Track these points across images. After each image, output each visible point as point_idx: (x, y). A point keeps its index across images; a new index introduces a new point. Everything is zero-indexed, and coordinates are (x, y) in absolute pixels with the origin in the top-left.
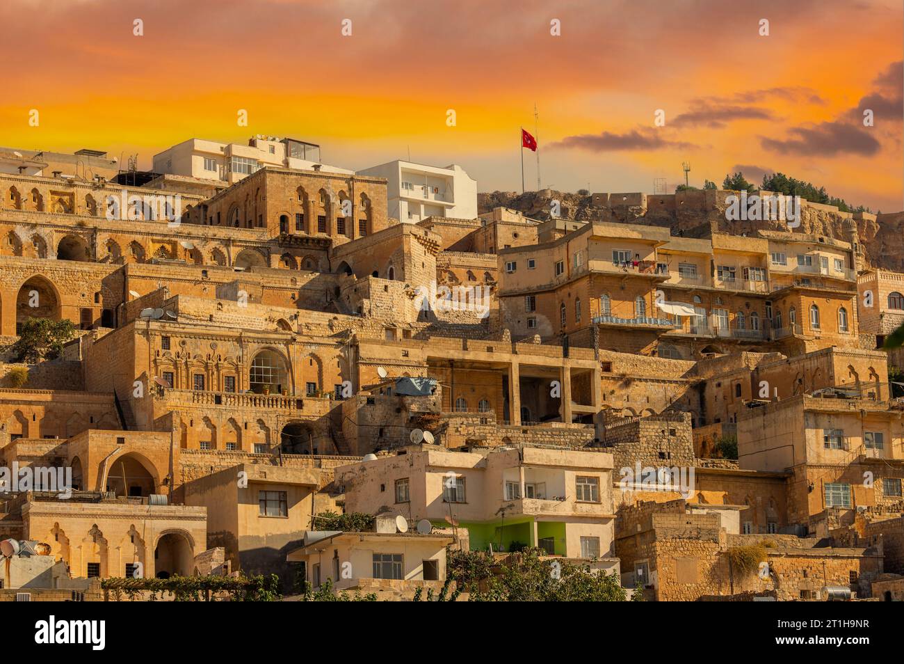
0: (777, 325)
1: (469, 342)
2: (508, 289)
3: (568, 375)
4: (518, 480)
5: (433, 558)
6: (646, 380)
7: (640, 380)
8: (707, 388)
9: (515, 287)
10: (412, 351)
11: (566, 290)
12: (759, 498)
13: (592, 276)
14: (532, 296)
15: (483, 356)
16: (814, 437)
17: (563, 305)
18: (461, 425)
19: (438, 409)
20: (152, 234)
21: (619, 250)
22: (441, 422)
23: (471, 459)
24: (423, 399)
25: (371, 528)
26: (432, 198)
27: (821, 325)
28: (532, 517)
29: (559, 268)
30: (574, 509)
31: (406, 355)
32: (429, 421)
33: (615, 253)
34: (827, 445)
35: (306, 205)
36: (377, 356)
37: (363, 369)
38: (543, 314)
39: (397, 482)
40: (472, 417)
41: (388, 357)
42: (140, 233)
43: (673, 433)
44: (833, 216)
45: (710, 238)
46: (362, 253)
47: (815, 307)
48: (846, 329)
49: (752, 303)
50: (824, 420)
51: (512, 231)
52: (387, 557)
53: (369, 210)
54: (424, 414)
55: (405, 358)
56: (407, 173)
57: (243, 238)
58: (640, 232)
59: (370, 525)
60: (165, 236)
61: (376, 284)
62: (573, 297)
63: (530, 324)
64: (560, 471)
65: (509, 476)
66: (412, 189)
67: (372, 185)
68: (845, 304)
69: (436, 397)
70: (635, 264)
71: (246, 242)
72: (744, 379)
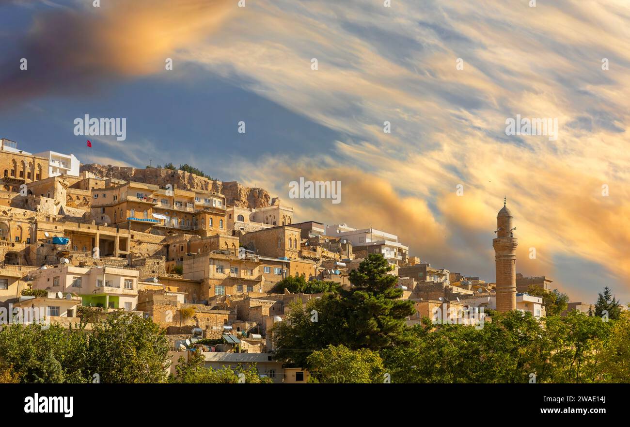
0: (196, 224)
1: (81, 224)
2: (94, 204)
3: (118, 239)
4: (102, 279)
5: (71, 309)
6: (147, 243)
7: (145, 242)
8: (170, 247)
9: (97, 204)
10: (58, 227)
11: (117, 206)
12: (190, 290)
13: (128, 202)
14: (103, 208)
15: (86, 230)
16: (213, 268)
17: (116, 212)
18: (78, 256)
19: (69, 250)
21: (139, 193)
22: (70, 255)
23: (84, 270)
24: (63, 246)
25: (46, 296)
26: (62, 166)
27: (213, 225)
28: (107, 294)
29: (115, 198)
30: (123, 291)
32: (65, 254)
33: (138, 194)
34: (217, 271)
35: (15, 166)
36: (45, 228)
37: (38, 232)
38: (107, 215)
39: (55, 278)
40: (82, 253)
41: (49, 228)
43: (158, 263)
44: (205, 182)
46: (37, 187)
47: (211, 219)
48: (222, 228)
49: (187, 215)
50: (217, 262)
51: (95, 182)
52: (53, 308)
53: (40, 170)
54: (63, 251)
55: (55, 229)
56: (53, 156)
58: (148, 187)
59: (46, 295)
61: (43, 199)
62: (120, 209)
63: (102, 218)
64: (118, 277)
65: (99, 278)
66: (54, 162)
68: (222, 218)
69: (69, 245)
70: (145, 198)
72: (185, 244)
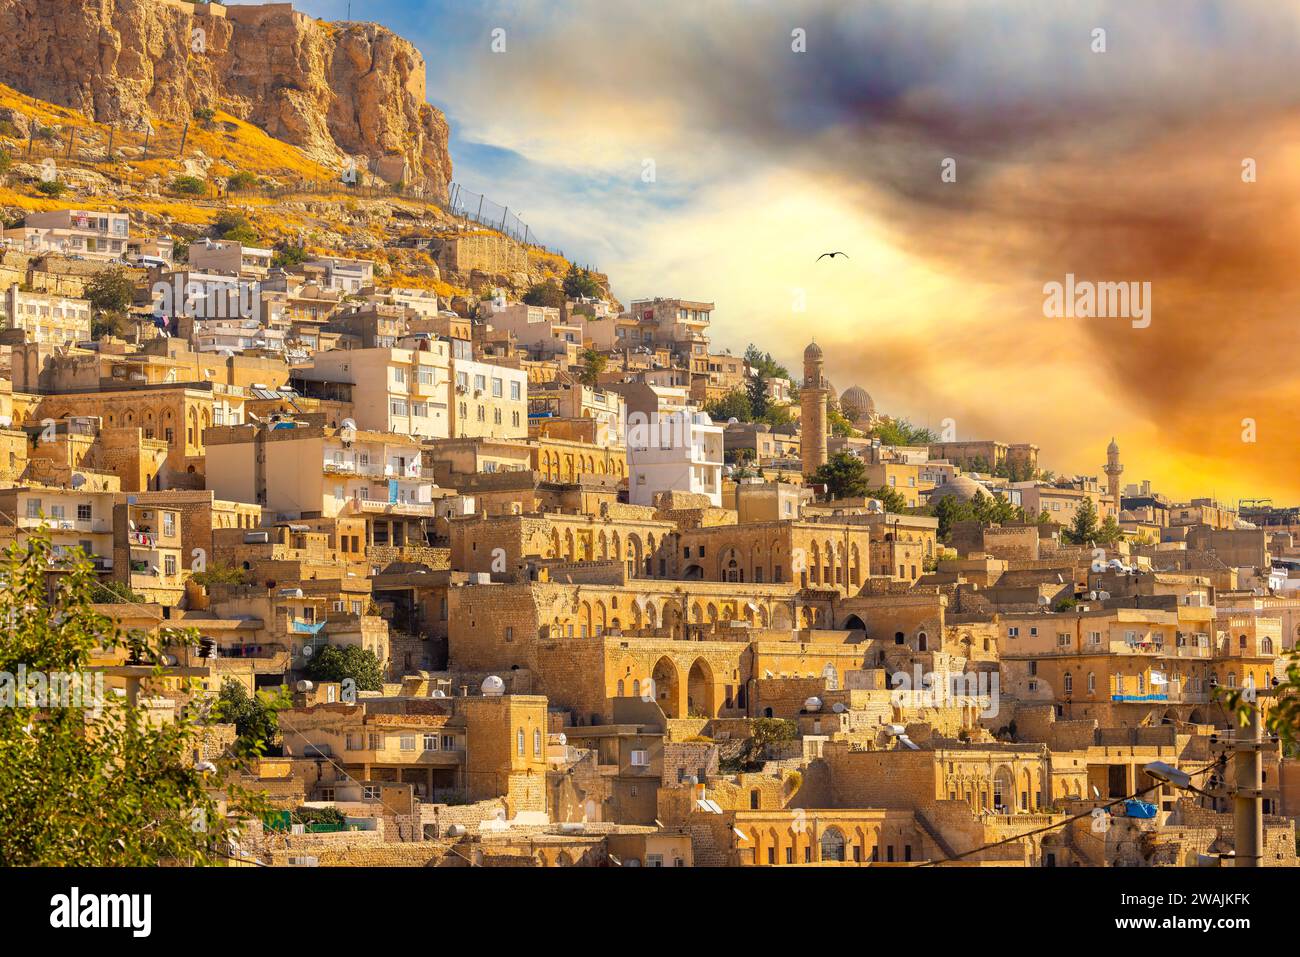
1: (1109, 750)
2: (1010, 652)
9: (1016, 652)
10: (1079, 761)
13: (1114, 656)
14: (1034, 664)
15: (1116, 760)
17: (1068, 675)
20: (721, 595)
21: (1129, 632)
29: (1064, 639)
31: (1075, 763)
32: (1151, 838)
33: (1127, 635)
35: (817, 558)
36: (1061, 767)
38: (1044, 679)
42: (715, 595)
45: (1176, 611)
46: (881, 611)
49: (1196, 666)
54: (1149, 833)
57: (779, 594)
60: (730, 596)
62: (1084, 670)
63: (1031, 686)
67: (860, 534)
70: (1142, 645)
71: (780, 597)
